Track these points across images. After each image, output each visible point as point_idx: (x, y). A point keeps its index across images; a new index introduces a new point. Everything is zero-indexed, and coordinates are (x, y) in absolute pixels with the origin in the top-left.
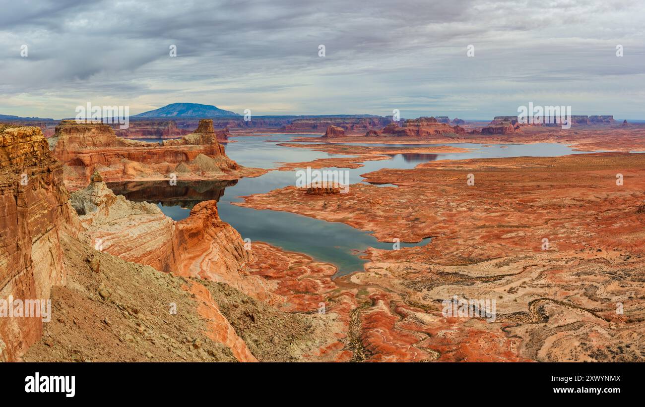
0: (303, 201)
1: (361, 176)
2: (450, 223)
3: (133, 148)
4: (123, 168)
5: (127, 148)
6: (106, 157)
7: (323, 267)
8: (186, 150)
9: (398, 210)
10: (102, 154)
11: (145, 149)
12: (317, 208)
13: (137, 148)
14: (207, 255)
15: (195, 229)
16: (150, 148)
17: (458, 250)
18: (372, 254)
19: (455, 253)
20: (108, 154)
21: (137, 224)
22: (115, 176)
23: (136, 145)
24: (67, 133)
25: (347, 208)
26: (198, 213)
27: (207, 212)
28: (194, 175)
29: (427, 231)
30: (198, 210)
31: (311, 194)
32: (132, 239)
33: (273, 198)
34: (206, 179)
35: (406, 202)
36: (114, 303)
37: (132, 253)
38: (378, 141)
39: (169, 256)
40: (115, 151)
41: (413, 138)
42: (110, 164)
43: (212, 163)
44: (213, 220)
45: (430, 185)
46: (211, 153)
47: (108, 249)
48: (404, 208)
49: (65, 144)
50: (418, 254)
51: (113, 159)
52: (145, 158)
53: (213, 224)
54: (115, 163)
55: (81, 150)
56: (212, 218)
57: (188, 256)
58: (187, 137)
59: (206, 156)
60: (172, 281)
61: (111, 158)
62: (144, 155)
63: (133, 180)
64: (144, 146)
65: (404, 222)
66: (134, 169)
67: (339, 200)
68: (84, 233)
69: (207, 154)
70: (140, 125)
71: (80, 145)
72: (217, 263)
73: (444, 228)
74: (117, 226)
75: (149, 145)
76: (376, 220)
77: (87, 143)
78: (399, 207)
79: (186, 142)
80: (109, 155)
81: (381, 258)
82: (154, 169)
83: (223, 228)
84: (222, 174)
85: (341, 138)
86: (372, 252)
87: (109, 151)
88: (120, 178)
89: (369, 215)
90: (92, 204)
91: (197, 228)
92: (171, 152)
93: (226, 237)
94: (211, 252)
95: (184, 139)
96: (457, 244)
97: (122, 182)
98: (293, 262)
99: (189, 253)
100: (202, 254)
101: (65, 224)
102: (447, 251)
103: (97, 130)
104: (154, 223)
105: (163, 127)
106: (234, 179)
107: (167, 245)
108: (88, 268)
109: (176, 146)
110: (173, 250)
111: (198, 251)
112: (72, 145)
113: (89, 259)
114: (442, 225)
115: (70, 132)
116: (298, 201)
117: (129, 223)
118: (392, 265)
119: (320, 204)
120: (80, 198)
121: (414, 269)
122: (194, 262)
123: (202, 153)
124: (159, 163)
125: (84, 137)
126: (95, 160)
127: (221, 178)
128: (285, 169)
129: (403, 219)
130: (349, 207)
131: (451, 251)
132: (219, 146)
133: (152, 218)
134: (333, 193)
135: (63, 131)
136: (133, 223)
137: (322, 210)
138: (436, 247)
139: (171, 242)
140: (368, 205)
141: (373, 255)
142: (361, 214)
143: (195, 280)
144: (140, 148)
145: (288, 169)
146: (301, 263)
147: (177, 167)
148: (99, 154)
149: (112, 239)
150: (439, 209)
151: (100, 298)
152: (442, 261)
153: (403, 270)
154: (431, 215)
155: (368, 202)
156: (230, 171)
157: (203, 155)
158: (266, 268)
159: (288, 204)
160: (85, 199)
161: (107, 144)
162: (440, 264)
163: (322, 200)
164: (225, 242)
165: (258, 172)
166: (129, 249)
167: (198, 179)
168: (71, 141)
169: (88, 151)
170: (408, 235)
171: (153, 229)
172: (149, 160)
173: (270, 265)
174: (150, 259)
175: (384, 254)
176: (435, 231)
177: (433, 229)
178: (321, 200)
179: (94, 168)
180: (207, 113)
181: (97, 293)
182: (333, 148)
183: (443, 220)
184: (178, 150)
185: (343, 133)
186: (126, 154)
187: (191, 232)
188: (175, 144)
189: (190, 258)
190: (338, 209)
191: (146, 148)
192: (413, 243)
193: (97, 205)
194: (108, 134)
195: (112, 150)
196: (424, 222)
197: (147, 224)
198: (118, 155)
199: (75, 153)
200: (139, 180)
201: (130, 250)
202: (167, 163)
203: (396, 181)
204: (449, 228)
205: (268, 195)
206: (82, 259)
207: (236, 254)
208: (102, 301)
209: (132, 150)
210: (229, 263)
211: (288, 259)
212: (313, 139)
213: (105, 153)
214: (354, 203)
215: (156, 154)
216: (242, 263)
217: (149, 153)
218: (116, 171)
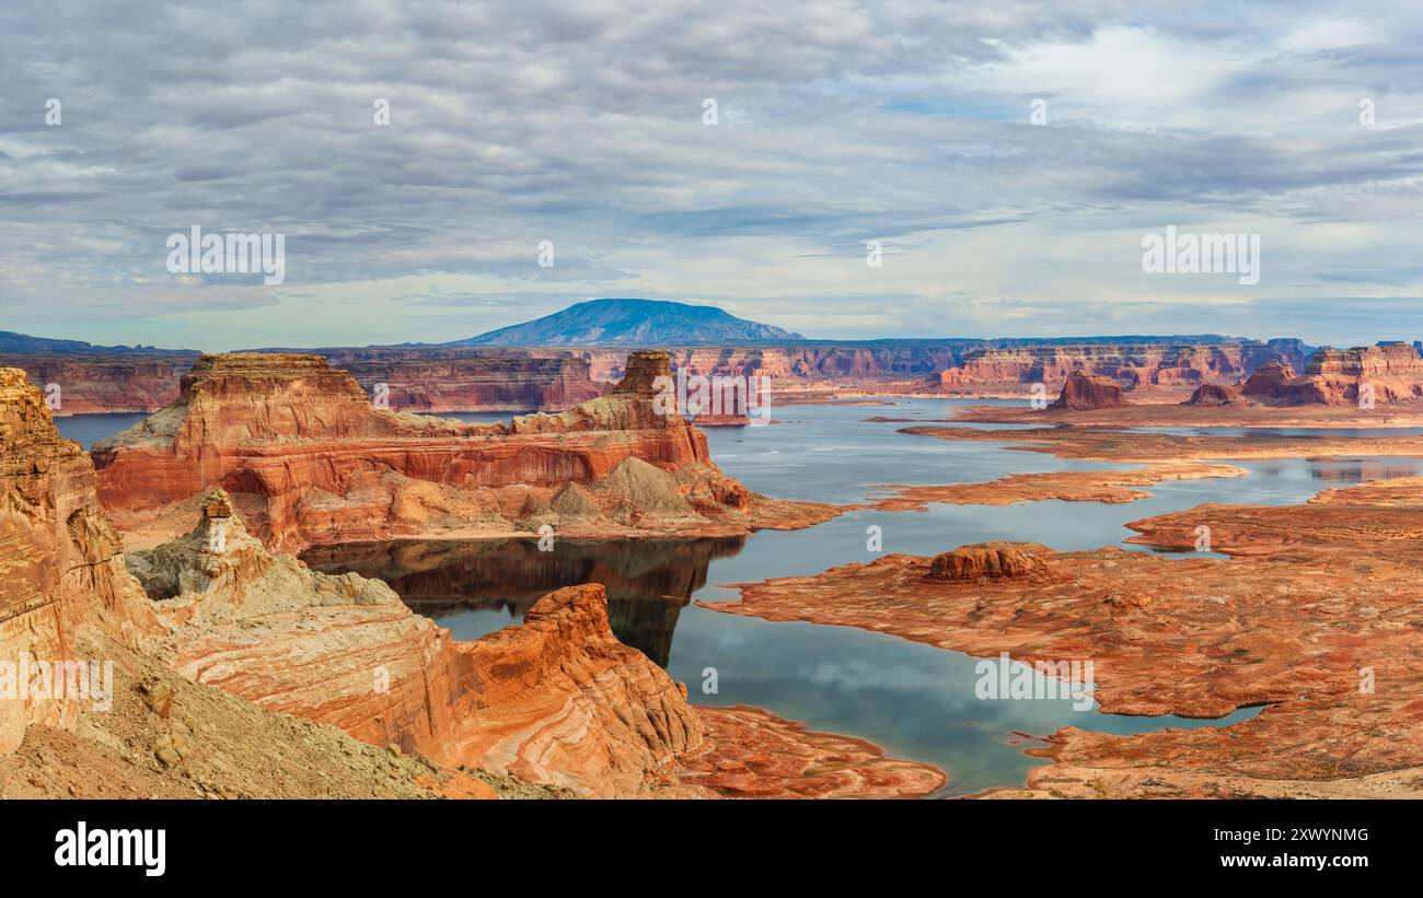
0: (913, 599)
1: (1128, 526)
2: (1337, 665)
3: (419, 440)
4: (389, 500)
5: (401, 440)
6: (337, 467)
7: (904, 773)
8: (584, 446)
9: (1193, 626)
10: (323, 457)
11: (457, 443)
12: (949, 618)
13: (434, 440)
14: (550, 726)
15: (514, 654)
16: (472, 439)
17: (1321, 738)
18: (1066, 743)
19: (1310, 747)
20: (343, 458)
21: (319, 628)
22: (363, 525)
23: (429, 431)
24: (214, 394)
25: (1043, 619)
26: (545, 617)
27: (571, 614)
28: (608, 521)
29: (1258, 686)
30: (547, 610)
31: (942, 578)
32: (297, 663)
33: (826, 588)
34: (643, 533)
35: (1227, 604)
36: (188, 776)
37: (294, 695)
38: (1224, 417)
39: (414, 714)
40: (362, 448)
41: (1337, 411)
42: (349, 489)
43: (664, 487)
44: (590, 638)
45: (1325, 554)
46: (664, 454)
47: (224, 680)
48: (1213, 620)
49: (209, 426)
50: (1199, 746)
51: (354, 475)
52: (456, 470)
53: (590, 650)
54: (362, 485)
55: (256, 445)
56: (589, 633)
57: (485, 724)
58: (588, 407)
59: (647, 465)
60: (391, 765)
61: (352, 469)
62: (454, 461)
63: (416, 537)
64: (454, 433)
65: (1200, 659)
66: (423, 503)
67: (1023, 595)
68: (160, 639)
69: (650, 459)
70: (471, 370)
71: (254, 429)
72: (577, 749)
73: (1313, 677)
74: (261, 630)
75: (469, 432)
76: (1117, 652)
77: (277, 423)
78: (1201, 615)
79: (586, 423)
80: (345, 462)
81: (1086, 755)
82: (482, 502)
83: (620, 662)
84: (694, 518)
85: (1108, 410)
86: (1069, 740)
87: (345, 448)
88: (377, 531)
89: (1101, 639)
90: (198, 574)
91: (519, 652)
92: (538, 452)
93: (626, 686)
94: (565, 719)
95: (580, 411)
96: (1327, 722)
97: (382, 543)
98: (821, 757)
99: (489, 717)
100: (532, 722)
101: (101, 610)
102: (1288, 742)
103: (308, 383)
104: (371, 628)
105: (544, 377)
106: (733, 534)
107: (407, 686)
108: (141, 704)
109: (555, 435)
110: (427, 699)
111: (521, 713)
112: (230, 431)
113: (145, 686)
114: (1311, 669)
115: (224, 390)
116: (901, 598)
117: (296, 624)
118: (1108, 774)
119: (962, 607)
120: (172, 560)
121: (1170, 786)
122: (502, 741)
123: (635, 455)
124: (499, 486)
125: (267, 407)
126: (301, 475)
127: (690, 532)
128: (896, 504)
129: (1200, 652)
130: (1050, 616)
131: (1299, 742)
132: (690, 435)
133: (366, 616)
134: (1009, 575)
135: (203, 387)
136: (308, 624)
137: (964, 624)
138: (1262, 729)
139: (421, 681)
140: (1107, 609)
141: (1068, 747)
142: (1078, 635)
143: (479, 774)
144: (442, 440)
145: (907, 504)
146: (844, 760)
147: (556, 497)
148: (314, 459)
149: (240, 658)
150: (1319, 625)
151: (156, 764)
152: (1264, 767)
153: (1135, 787)
154: (1286, 641)
155: (1106, 602)
156: (719, 511)
157: (636, 462)
158: (733, 771)
159: (868, 607)
160: (184, 561)
161: (341, 429)
162: (1252, 774)
163: (973, 594)
164: (619, 700)
165: (809, 514)
166: (289, 686)
167: (616, 533)
168: (227, 417)
169: (278, 450)
170: (1195, 696)
171: (365, 642)
172: (468, 475)
173: (747, 763)
174: (348, 715)
175: (1098, 747)
176: (1281, 687)
177: (1280, 682)
178: (968, 595)
179: (299, 500)
180: (696, 333)
181: (152, 754)
182: (1073, 440)
183: (1320, 656)
184: (561, 445)
185: (1116, 393)
186: (398, 457)
187: (500, 662)
188: (553, 428)
189: (493, 731)
190: (1014, 620)
191: (460, 439)
192: (1204, 718)
193: (211, 575)
194: (342, 398)
195: (354, 447)
196: (1259, 661)
197: (350, 630)
198: (373, 462)
199: (237, 453)
200: (436, 537)
201: (291, 689)
202: (526, 487)
203: (1230, 543)
204: (1329, 679)
205: (813, 580)
206: (129, 686)
207: (650, 730)
208: (160, 770)
209: (418, 445)
210: (618, 752)
211: (810, 751)
212: (1019, 415)
213: (333, 454)
214: (1068, 605)
215: (491, 458)
216: (665, 754)
217: (469, 455)
218: (364, 509)
